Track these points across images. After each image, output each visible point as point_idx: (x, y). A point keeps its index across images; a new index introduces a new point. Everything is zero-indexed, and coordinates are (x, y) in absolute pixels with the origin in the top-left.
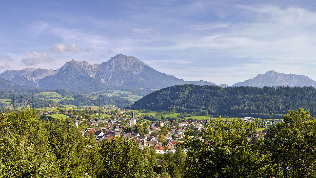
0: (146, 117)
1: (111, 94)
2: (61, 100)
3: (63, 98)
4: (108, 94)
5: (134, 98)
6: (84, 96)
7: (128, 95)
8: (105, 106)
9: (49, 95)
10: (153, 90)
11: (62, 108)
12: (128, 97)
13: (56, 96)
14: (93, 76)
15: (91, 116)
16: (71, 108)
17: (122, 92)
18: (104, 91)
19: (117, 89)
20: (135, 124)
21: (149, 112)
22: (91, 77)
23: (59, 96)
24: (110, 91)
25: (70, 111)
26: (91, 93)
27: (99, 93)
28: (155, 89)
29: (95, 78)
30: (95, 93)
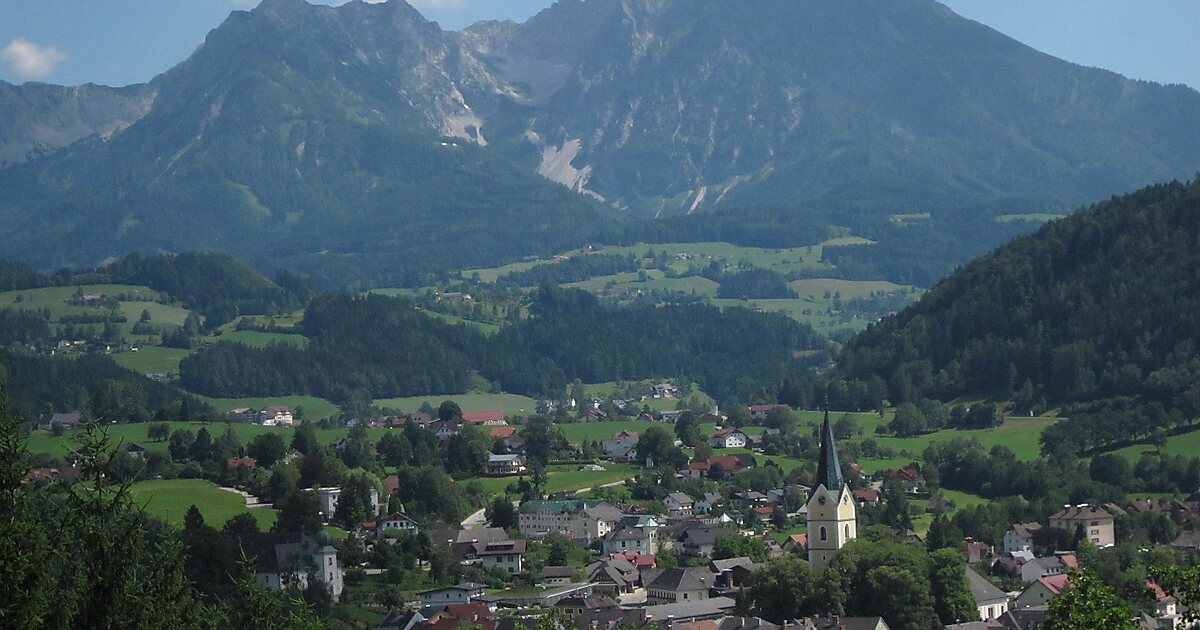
0: (958, 473)
1: (635, 276)
2: (184, 354)
3: (203, 332)
4: (609, 278)
5: (845, 298)
6: (395, 303)
7: (791, 277)
8: (590, 390)
9: (79, 311)
10: (1017, 223)
11: (193, 428)
12: (794, 296)
13: (145, 316)
14: (471, 130)
15: (464, 483)
16: (282, 419)
17: (733, 257)
18: (575, 253)
19: (688, 229)
20: (853, 534)
21: (983, 420)
22: (450, 141)
23: (173, 317)
24: (624, 252)
25: (266, 449)
26: (459, 277)
27: (525, 279)
28: (1029, 218)
29: (482, 142)
30: (488, 276)
